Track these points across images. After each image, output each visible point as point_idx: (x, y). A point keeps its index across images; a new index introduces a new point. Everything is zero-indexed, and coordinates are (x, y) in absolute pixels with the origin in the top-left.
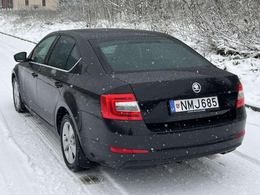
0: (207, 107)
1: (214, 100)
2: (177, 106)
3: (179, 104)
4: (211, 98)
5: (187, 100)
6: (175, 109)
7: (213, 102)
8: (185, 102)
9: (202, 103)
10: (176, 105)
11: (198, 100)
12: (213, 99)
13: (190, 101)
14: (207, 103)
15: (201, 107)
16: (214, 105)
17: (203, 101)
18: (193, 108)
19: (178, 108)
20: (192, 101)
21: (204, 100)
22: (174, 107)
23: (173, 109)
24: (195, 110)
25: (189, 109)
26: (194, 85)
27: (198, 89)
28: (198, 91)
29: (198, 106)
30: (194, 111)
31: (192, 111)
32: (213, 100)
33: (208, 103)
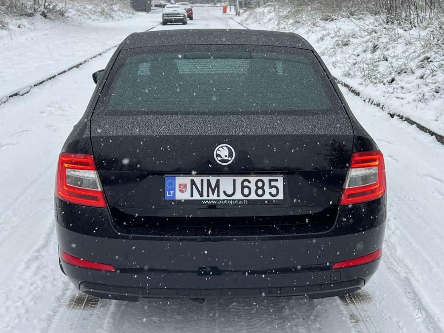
0: (253, 196)
1: (273, 183)
2: (180, 187)
3: (186, 185)
4: (266, 179)
5: (205, 178)
6: (174, 194)
7: (271, 187)
8: (202, 181)
9: (243, 187)
10: (180, 185)
11: (234, 181)
12: (270, 181)
13: (213, 180)
14: (253, 188)
15: (238, 196)
16: (270, 194)
17: (246, 184)
18: (218, 196)
19: (182, 191)
20: (218, 181)
21: (249, 182)
22: (174, 189)
23: (170, 194)
24: (221, 200)
25: (208, 196)
26: (220, 149)
27: (227, 158)
28: (228, 161)
29: (230, 192)
30: (218, 201)
31: (213, 200)
32: (270, 184)
33: (258, 188)
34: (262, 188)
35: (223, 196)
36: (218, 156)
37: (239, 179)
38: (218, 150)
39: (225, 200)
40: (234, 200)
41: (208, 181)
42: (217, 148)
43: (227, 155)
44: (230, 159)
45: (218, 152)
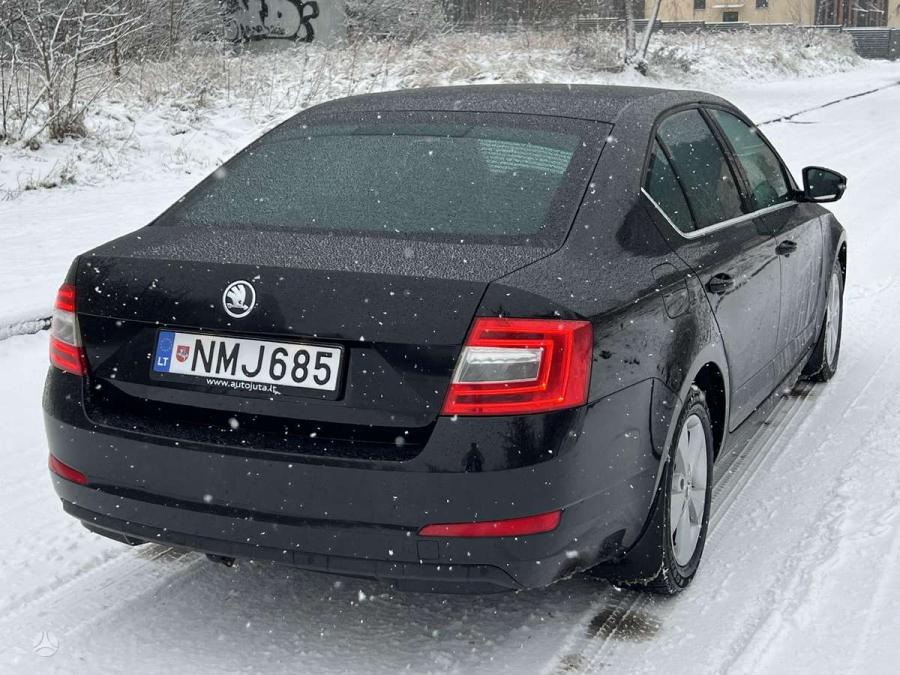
0: (287, 381)
1: (323, 360)
2: (178, 351)
3: (188, 348)
4: (313, 351)
5: (218, 340)
6: (169, 362)
7: (318, 366)
8: (213, 343)
10: (180, 348)
11: (262, 348)
12: (320, 355)
13: (230, 343)
14: (290, 365)
15: (264, 377)
16: (316, 378)
17: (280, 356)
22: (169, 355)
23: (162, 361)
24: (235, 381)
26: (234, 289)
27: (241, 306)
28: (242, 311)
30: (230, 381)
32: (318, 359)
33: (297, 365)
34: (304, 367)
35: (240, 375)
36: (229, 300)
37: (271, 347)
38: (230, 290)
39: (241, 381)
40: (255, 384)
41: (223, 345)
42: (230, 287)
43: (243, 301)
44: (246, 307)
45: (230, 295)
